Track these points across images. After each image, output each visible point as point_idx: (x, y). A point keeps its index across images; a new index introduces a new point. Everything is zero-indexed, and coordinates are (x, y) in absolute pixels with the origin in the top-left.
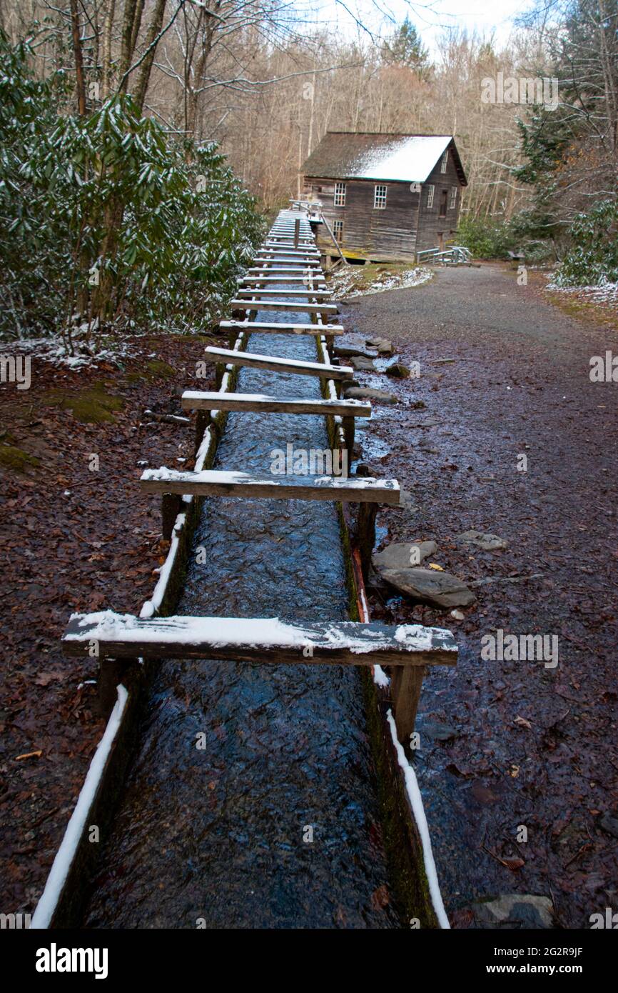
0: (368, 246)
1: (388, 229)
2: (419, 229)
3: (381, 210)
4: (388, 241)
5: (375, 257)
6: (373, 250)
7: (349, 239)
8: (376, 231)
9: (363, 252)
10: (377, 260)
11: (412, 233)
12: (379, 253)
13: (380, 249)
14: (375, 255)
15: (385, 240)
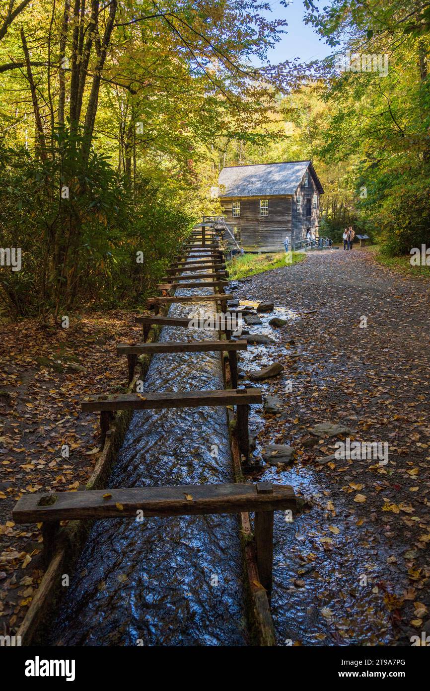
0: (259, 242)
1: (272, 229)
2: (292, 227)
3: (265, 217)
4: (273, 237)
5: (264, 249)
6: (262, 244)
7: (245, 238)
8: (264, 231)
9: (256, 246)
10: (266, 251)
11: (288, 230)
12: (267, 246)
13: (267, 244)
14: (264, 248)
15: (270, 237)
